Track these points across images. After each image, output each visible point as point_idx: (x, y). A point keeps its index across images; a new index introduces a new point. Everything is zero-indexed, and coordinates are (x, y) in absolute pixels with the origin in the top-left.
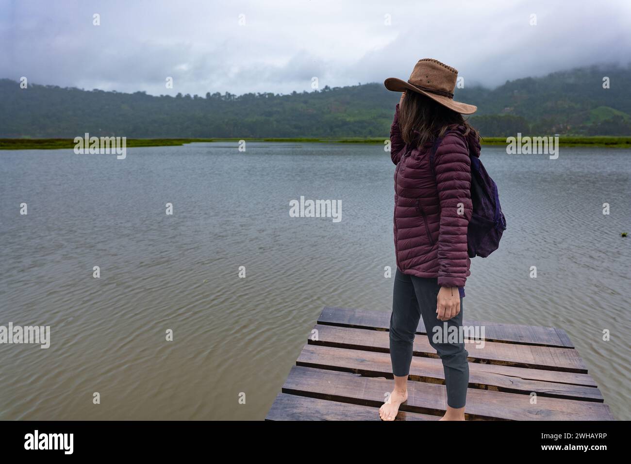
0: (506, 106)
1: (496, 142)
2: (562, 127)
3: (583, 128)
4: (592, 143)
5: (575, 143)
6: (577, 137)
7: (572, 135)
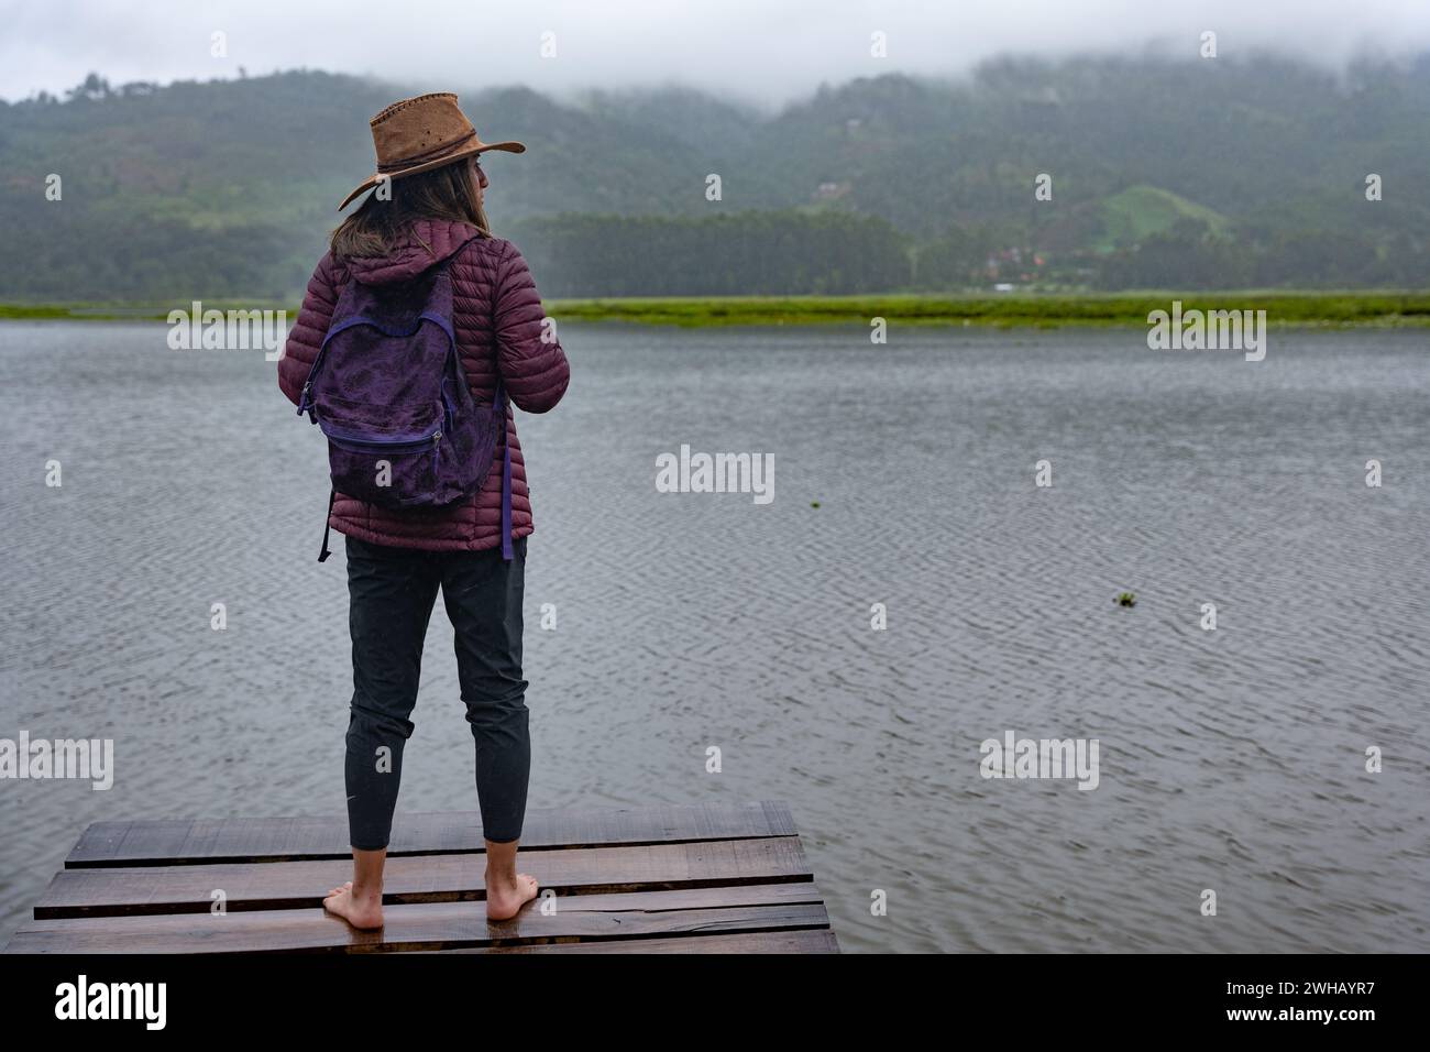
0: (825, 179)
1: (793, 313)
2: (1017, 259)
3: (1083, 262)
4: (1110, 316)
5: (1056, 315)
6: (1070, 294)
7: (1050, 287)
